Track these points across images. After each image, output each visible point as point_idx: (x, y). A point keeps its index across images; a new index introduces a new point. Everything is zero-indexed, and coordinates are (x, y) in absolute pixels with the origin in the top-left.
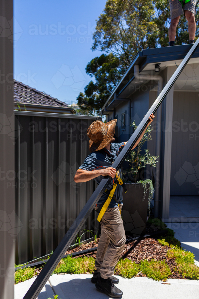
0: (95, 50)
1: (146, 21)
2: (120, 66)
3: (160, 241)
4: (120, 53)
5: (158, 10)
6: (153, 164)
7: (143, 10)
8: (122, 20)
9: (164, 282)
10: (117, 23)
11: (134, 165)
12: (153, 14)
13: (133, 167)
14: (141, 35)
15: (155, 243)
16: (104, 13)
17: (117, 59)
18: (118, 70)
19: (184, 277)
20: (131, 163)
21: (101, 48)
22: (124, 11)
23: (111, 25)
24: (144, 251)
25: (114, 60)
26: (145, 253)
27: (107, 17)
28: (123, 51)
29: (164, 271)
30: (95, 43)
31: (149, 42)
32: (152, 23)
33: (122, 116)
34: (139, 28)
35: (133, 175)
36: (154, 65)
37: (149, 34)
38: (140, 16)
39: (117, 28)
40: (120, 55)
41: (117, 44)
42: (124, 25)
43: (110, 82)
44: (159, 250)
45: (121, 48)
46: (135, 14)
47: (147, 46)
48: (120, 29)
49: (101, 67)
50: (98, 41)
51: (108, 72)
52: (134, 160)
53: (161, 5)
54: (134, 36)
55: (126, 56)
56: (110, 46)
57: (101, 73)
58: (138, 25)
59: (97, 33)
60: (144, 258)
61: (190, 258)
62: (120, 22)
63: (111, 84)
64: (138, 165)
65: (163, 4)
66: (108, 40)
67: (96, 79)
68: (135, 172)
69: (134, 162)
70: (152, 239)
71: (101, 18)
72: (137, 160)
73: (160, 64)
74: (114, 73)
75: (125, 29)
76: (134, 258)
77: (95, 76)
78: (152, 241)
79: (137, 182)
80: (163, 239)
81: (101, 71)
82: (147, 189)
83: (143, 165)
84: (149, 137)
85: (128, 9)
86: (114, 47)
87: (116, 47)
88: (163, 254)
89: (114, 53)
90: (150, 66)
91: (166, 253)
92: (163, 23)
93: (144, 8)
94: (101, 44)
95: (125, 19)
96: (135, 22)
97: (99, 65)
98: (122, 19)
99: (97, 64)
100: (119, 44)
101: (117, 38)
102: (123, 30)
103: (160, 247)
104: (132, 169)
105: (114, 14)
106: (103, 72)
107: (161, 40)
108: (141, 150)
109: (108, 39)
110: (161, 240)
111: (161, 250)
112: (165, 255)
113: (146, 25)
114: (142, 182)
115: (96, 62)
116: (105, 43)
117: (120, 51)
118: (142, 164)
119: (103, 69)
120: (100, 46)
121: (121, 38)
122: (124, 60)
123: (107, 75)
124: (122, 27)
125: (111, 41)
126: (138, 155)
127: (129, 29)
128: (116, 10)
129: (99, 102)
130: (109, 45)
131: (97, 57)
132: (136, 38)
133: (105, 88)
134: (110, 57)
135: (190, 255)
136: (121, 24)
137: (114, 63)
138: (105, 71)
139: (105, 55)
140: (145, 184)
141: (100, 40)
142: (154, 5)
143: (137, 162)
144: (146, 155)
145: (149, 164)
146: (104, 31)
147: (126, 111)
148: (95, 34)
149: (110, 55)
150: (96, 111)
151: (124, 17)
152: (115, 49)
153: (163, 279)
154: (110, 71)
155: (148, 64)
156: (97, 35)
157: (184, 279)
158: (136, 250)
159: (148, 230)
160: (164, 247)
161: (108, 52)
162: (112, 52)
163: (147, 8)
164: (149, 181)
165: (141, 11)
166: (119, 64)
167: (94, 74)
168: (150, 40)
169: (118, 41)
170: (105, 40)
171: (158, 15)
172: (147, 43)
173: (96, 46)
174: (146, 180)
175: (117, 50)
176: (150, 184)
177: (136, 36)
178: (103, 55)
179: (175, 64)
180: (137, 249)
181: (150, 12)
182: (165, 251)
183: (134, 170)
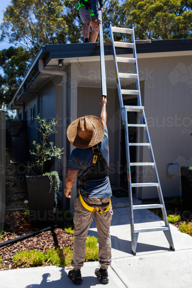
0: (3, 41)
1: (55, 17)
2: (30, 60)
3: (66, 230)
4: (29, 47)
5: (67, 8)
6: (58, 156)
7: (52, 6)
8: (31, 14)
9: (68, 267)
10: (26, 16)
11: (40, 158)
12: (62, 11)
13: (39, 160)
14: (51, 30)
15: (62, 232)
16: (11, 4)
17: (26, 53)
18: (27, 64)
19: (87, 260)
20: (37, 156)
21: (9, 40)
22: (32, 5)
23: (19, 18)
24: (51, 241)
25: (23, 54)
26: (51, 243)
27: (14, 8)
28: (32, 45)
29: (69, 257)
30: (3, 34)
31: (59, 38)
32: (61, 20)
33: (31, 110)
34: (48, 23)
35: (39, 167)
36: (57, 60)
37: (58, 30)
38: (49, 11)
39: (26, 21)
40: (29, 48)
41: (26, 37)
42: (33, 18)
43: (19, 76)
44: (66, 239)
45: (30, 42)
46: (44, 9)
47: (56, 42)
48: (30, 23)
49: (10, 60)
50: (5, 32)
51: (17, 65)
52: (40, 153)
53: (69, 3)
54: (43, 30)
55: (36, 50)
56: (19, 39)
57: (9, 66)
58: (47, 20)
59: (4, 24)
60: (50, 248)
61: (93, 242)
62: (28, 16)
63: (20, 78)
64: (44, 158)
65: (71, 2)
66: (16, 33)
67: (4, 72)
68: (41, 164)
69: (39, 155)
70: (59, 229)
71: (8, 9)
72: (42, 153)
73: (63, 59)
74: (24, 66)
75: (34, 23)
76: (40, 249)
77: (3, 69)
78: (59, 230)
79: (43, 174)
80: (69, 228)
81: (9, 64)
82: (53, 180)
83: (49, 157)
84: (54, 130)
85: (36, 3)
86: (23, 40)
87: (25, 40)
88: (69, 242)
89: (23, 46)
90: (54, 61)
91: (72, 240)
92: (72, 21)
93: (53, 4)
94: (9, 36)
95: (34, 13)
96: (45, 17)
97: (7, 58)
98: (31, 12)
99: (6, 56)
100: (28, 38)
101: (26, 31)
102: (32, 24)
103: (67, 236)
104: (37, 162)
105: (22, 6)
106: (12, 65)
107: (70, 37)
108: (46, 143)
109: (16, 31)
110: (68, 229)
111: (67, 239)
112: (71, 242)
113: (55, 21)
114: (48, 174)
115: (4, 54)
116: (13, 35)
117: (30, 45)
118: (47, 156)
119: (12, 62)
120: (8, 37)
121: (30, 32)
122: (34, 54)
123: (17, 68)
124: (31, 21)
125: (20, 34)
126: (43, 148)
127: (38, 24)
128: (24, 3)
129: (8, 95)
130: (17, 37)
131: (5, 49)
132: (46, 33)
133: (15, 82)
134: (19, 50)
135: (93, 239)
136: (30, 18)
137: (23, 56)
138: (14, 64)
139: (14, 47)
140: (51, 176)
141: (8, 32)
142: (63, 3)
143: (42, 155)
144: (52, 148)
145: (54, 156)
146: (11, 23)
147: (35, 105)
148: (2, 25)
149: (19, 48)
150: (6, 105)
151: (33, 11)
152: (24, 42)
153: (68, 265)
154: (20, 64)
155: (51, 59)
156: (4, 26)
157: (87, 262)
158: (42, 242)
159: (56, 221)
160: (70, 235)
161: (17, 45)
162: (21, 45)
163: (56, 4)
164: (55, 173)
165: (50, 6)
166: (29, 58)
167: (2, 67)
168: (59, 36)
169: (27, 34)
170: (14, 32)
171: (67, 12)
172: (57, 39)
173: (3, 38)
174: (52, 172)
175: (26, 43)
176: (56, 175)
177: (45, 30)
178: (11, 48)
179: (78, 61)
180: (44, 240)
181: (59, 9)
182: (71, 239)
183: (40, 163)
